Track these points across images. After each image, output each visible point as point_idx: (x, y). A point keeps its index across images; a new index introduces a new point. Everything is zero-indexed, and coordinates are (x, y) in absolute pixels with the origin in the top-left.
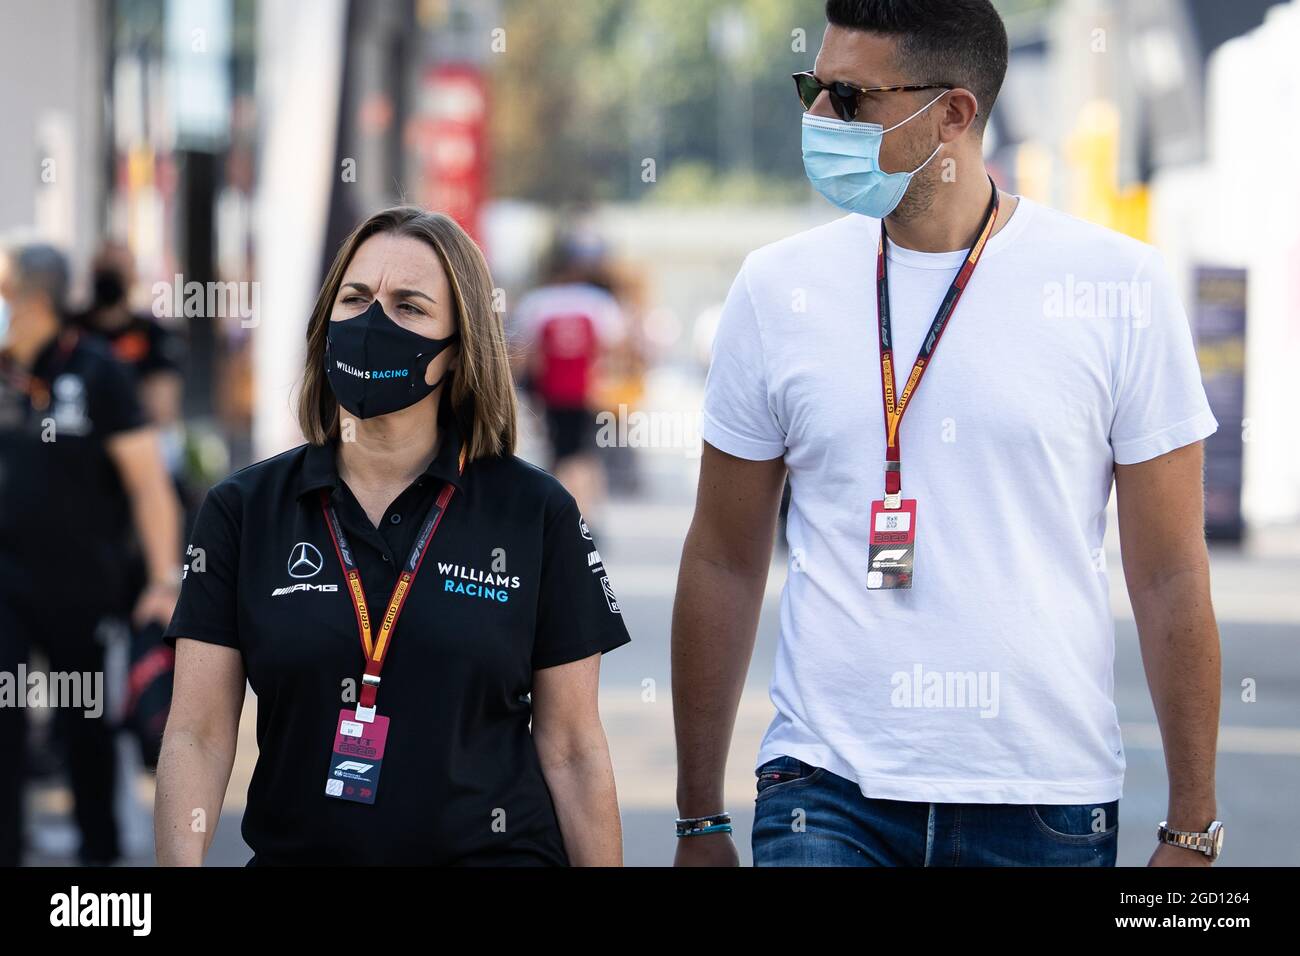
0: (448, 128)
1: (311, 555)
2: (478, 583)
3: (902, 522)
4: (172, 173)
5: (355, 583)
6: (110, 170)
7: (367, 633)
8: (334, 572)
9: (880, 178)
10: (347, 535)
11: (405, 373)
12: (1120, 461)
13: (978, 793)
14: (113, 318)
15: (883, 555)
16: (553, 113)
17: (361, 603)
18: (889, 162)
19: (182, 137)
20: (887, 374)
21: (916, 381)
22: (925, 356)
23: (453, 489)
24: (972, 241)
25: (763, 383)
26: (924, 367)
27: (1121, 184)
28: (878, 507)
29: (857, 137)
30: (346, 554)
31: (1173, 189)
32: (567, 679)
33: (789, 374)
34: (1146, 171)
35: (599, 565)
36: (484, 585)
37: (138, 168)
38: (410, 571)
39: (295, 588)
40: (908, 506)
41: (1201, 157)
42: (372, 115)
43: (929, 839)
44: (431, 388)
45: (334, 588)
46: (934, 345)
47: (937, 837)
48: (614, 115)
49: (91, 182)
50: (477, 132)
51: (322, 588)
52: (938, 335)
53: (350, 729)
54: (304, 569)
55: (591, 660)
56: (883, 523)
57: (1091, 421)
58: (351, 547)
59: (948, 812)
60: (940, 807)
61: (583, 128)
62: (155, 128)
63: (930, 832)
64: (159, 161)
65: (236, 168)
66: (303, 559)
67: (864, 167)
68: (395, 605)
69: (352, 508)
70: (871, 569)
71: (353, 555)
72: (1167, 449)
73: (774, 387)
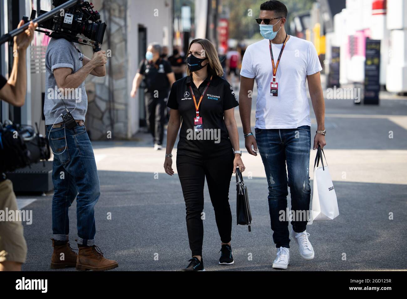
0: (222, 28)
1: (188, 94)
2: (213, 97)
3: (276, 86)
4: (182, 35)
5: (194, 97)
6: (174, 35)
7: (196, 105)
8: (191, 96)
9: (273, 33)
10: (193, 90)
11: (197, 64)
12: (308, 75)
13: (288, 127)
14: (177, 56)
15: (273, 91)
16: (238, 26)
17: (195, 100)
18: (274, 31)
19: (184, 30)
20: (273, 63)
21: (278, 63)
22: (279, 60)
23: (209, 83)
24: (284, 42)
25: (252, 66)
26: (279, 61)
27: (321, 35)
28: (272, 83)
29: (270, 27)
30: (193, 93)
31: (329, 36)
32: (229, 112)
33: (257, 64)
34: (324, 33)
35: (234, 93)
36: (214, 97)
37: (178, 34)
38: (203, 95)
39: (185, 99)
40: (277, 84)
41: (333, 31)
42: (211, 26)
43: (280, 135)
44: (204, 67)
45: (191, 99)
46: (280, 58)
47: (281, 134)
48: (247, 26)
49: (171, 37)
50: (227, 29)
51: (189, 99)
52: (280, 56)
53: (196, 121)
54: (187, 96)
55: (233, 108)
56: (272, 86)
57: (304, 69)
58: (193, 92)
59: (282, 130)
60: (280, 129)
61: (242, 28)
62: (180, 28)
63: (280, 134)
64: (181, 33)
65: (192, 34)
66: (186, 94)
67: (271, 32)
68: (200, 101)
69: (194, 86)
70: (271, 93)
71: (194, 93)
72: (315, 73)
73: (254, 66)
